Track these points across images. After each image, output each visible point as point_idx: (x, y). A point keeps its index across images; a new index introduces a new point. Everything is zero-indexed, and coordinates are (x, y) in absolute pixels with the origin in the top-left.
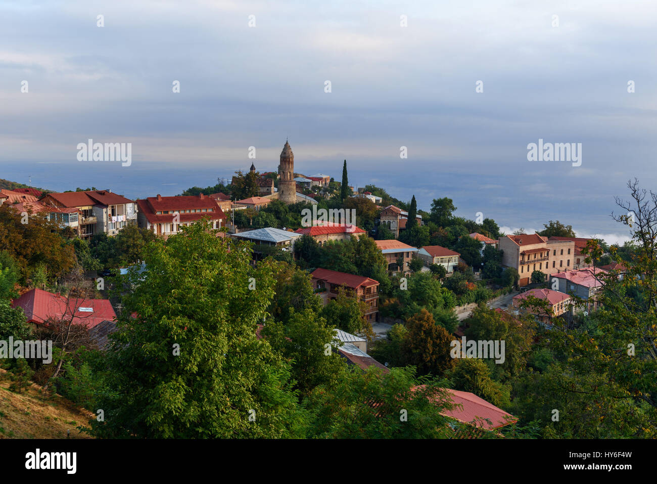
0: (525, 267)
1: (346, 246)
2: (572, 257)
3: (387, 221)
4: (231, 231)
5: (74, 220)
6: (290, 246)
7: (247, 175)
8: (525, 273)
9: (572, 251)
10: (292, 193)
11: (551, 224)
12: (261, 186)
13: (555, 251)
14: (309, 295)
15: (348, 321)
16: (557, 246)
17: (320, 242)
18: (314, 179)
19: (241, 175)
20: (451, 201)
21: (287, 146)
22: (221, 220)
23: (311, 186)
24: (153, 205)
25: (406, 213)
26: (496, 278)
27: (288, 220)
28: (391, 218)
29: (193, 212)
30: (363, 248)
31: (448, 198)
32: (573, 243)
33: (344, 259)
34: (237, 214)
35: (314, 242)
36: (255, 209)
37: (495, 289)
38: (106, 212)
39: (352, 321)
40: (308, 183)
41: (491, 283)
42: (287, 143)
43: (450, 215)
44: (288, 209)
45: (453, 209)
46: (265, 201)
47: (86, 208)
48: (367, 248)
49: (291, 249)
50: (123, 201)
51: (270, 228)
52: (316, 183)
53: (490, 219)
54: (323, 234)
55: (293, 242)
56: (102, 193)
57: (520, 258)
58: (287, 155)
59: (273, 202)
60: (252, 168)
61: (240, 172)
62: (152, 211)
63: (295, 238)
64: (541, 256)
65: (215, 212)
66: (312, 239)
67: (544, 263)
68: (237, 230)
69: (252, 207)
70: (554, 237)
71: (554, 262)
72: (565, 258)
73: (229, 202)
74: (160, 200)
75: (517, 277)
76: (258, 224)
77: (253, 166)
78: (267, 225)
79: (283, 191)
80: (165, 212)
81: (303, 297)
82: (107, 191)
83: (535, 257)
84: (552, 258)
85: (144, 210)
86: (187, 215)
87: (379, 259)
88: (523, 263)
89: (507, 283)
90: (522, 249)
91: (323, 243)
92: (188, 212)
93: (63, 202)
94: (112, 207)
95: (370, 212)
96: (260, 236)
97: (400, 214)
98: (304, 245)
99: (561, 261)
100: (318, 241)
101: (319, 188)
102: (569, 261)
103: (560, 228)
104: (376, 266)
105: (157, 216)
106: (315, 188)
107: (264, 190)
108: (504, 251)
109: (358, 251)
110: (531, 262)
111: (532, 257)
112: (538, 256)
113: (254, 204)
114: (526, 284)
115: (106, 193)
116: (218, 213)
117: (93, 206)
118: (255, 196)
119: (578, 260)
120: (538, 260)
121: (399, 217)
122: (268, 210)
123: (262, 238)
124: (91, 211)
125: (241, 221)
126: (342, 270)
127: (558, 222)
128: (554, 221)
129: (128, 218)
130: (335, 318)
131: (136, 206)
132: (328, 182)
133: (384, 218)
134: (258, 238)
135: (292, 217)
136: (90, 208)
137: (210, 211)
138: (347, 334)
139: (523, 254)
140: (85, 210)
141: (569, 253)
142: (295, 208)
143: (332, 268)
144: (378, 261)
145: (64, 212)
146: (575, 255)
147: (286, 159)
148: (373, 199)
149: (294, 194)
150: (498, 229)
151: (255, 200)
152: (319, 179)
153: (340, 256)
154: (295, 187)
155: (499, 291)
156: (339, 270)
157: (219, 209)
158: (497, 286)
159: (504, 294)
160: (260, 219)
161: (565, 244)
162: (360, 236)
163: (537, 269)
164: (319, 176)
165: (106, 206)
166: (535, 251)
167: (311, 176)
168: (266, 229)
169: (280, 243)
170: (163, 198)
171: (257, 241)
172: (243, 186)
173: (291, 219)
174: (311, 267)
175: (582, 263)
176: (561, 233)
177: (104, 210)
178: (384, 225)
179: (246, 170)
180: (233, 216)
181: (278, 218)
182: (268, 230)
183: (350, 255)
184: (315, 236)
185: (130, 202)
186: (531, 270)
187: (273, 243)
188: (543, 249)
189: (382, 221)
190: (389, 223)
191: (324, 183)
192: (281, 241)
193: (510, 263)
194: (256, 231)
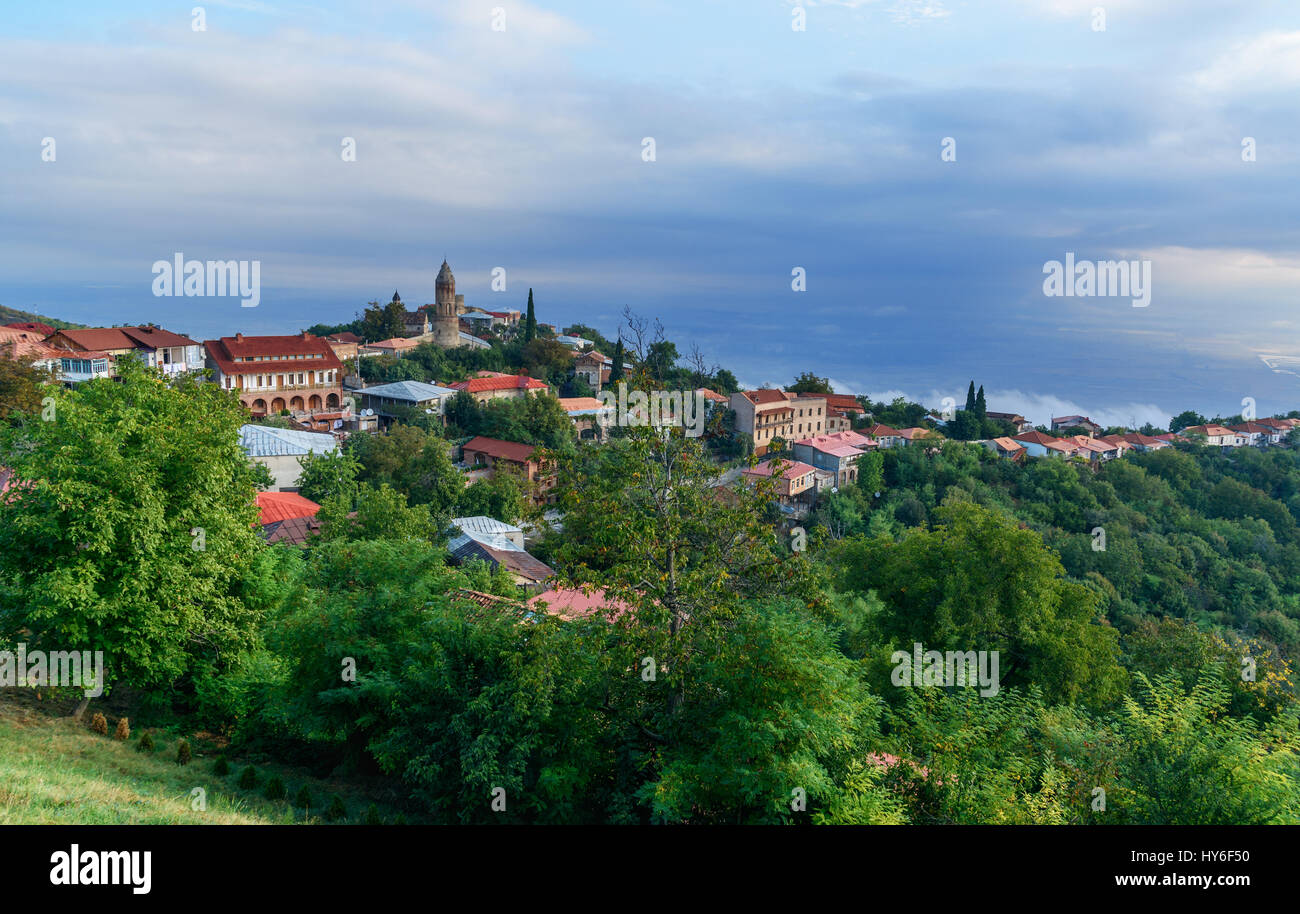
0: (763, 432)
1: (517, 406)
2: (823, 419)
3: (584, 373)
4: (356, 386)
5: (99, 369)
6: (439, 407)
7: (386, 307)
8: (761, 440)
9: (824, 410)
10: (453, 333)
11: (803, 377)
12: (407, 324)
13: (801, 411)
14: (446, 472)
15: (501, 505)
16: (805, 404)
17: (483, 401)
18: (497, 315)
19: (378, 307)
20: (673, 346)
21: (444, 267)
22: (335, 371)
23: (492, 324)
24: (229, 348)
25: (610, 362)
26: (724, 447)
27: (442, 370)
28: (591, 368)
29: (292, 358)
30: (541, 408)
31: (670, 342)
32: (824, 401)
33: (514, 422)
34: (365, 362)
35: (472, 401)
36: (395, 355)
37: (721, 461)
38: (154, 359)
39: (506, 505)
40: (487, 320)
41: (718, 454)
42: (445, 263)
43: (672, 364)
44: (443, 355)
45: (677, 357)
46: (412, 343)
47: (122, 352)
48: (546, 408)
49: (441, 411)
50: (184, 341)
51: (412, 382)
52: (500, 321)
53: (726, 370)
54: (487, 390)
55: (443, 401)
56: (148, 330)
57: (756, 421)
58: (445, 280)
59: (422, 346)
60: (396, 297)
61: (375, 304)
62: (228, 357)
63: (446, 396)
64: (784, 417)
65: (326, 359)
66: (470, 397)
67: (787, 426)
68: (364, 385)
69: (390, 353)
70: (807, 394)
71: (801, 425)
72: (815, 419)
73: (353, 346)
74: (240, 341)
75: (752, 444)
76: (396, 377)
77: (396, 294)
78: (408, 377)
79: (439, 332)
80: (248, 359)
81: (436, 474)
82: (157, 328)
83: (776, 419)
84: (796, 422)
85: (214, 356)
86: (283, 363)
87: (563, 423)
88: (759, 427)
89: (739, 452)
90: (759, 408)
91: (487, 402)
92: (284, 358)
93: (82, 343)
94: (165, 351)
95: (562, 361)
96: (394, 393)
97: (603, 363)
98: (459, 404)
99: (810, 424)
100: (479, 399)
101: (503, 327)
102: (819, 423)
103: (815, 381)
104: (557, 432)
105: (236, 365)
106: (497, 327)
107: (414, 328)
108: (737, 412)
109: (534, 412)
110: (770, 426)
111: (772, 419)
112: (780, 418)
113: (394, 349)
114: (764, 453)
115: (155, 330)
116: (333, 361)
117: (133, 349)
118: (396, 337)
119: (833, 423)
120: (779, 423)
121: (601, 367)
122: (413, 356)
123: (397, 396)
124: (129, 356)
125: (370, 372)
126: (511, 439)
127: (811, 373)
128: (807, 373)
129: (190, 366)
130: (483, 502)
131: (203, 350)
132: (518, 318)
133: (580, 368)
134: (391, 395)
135: (449, 367)
136: (128, 351)
137: (318, 357)
138: (497, 523)
139: (760, 415)
140: (120, 355)
141: (819, 414)
142: (455, 354)
143: (497, 437)
144: (562, 426)
145: (84, 358)
146: (828, 416)
147: (443, 285)
148: (581, 342)
149: (457, 334)
150: (736, 383)
151: (396, 343)
152: (504, 315)
153: (507, 419)
154: (457, 325)
155: (727, 464)
156: (506, 439)
157: (332, 354)
158: (727, 458)
159: (735, 468)
160: (399, 368)
161: (814, 402)
162: (537, 393)
163: (779, 433)
164: (504, 310)
165: (154, 350)
166: (776, 412)
167: (492, 311)
168: (406, 384)
169: (424, 402)
170: (244, 338)
171: (390, 400)
172: (379, 323)
173: (446, 369)
174: (467, 435)
175: (837, 425)
176: (816, 389)
177: (151, 355)
178: (581, 378)
179: (386, 301)
180: (357, 365)
181: (427, 368)
182: (407, 384)
183: (522, 418)
184: (475, 393)
185: (193, 343)
186: (771, 435)
187: (413, 403)
188: (786, 409)
189: (578, 372)
190: (588, 375)
191: (511, 320)
192: (424, 399)
193: (743, 426)
194: (389, 386)
